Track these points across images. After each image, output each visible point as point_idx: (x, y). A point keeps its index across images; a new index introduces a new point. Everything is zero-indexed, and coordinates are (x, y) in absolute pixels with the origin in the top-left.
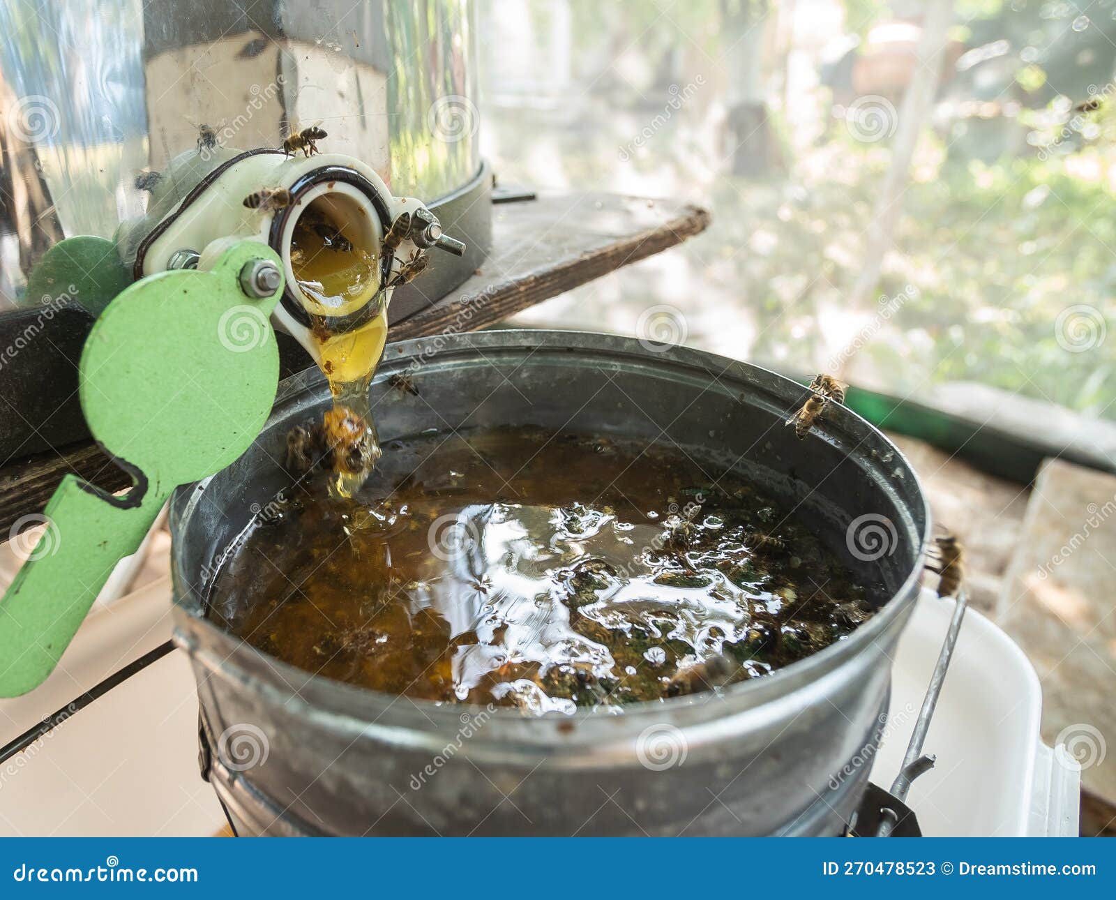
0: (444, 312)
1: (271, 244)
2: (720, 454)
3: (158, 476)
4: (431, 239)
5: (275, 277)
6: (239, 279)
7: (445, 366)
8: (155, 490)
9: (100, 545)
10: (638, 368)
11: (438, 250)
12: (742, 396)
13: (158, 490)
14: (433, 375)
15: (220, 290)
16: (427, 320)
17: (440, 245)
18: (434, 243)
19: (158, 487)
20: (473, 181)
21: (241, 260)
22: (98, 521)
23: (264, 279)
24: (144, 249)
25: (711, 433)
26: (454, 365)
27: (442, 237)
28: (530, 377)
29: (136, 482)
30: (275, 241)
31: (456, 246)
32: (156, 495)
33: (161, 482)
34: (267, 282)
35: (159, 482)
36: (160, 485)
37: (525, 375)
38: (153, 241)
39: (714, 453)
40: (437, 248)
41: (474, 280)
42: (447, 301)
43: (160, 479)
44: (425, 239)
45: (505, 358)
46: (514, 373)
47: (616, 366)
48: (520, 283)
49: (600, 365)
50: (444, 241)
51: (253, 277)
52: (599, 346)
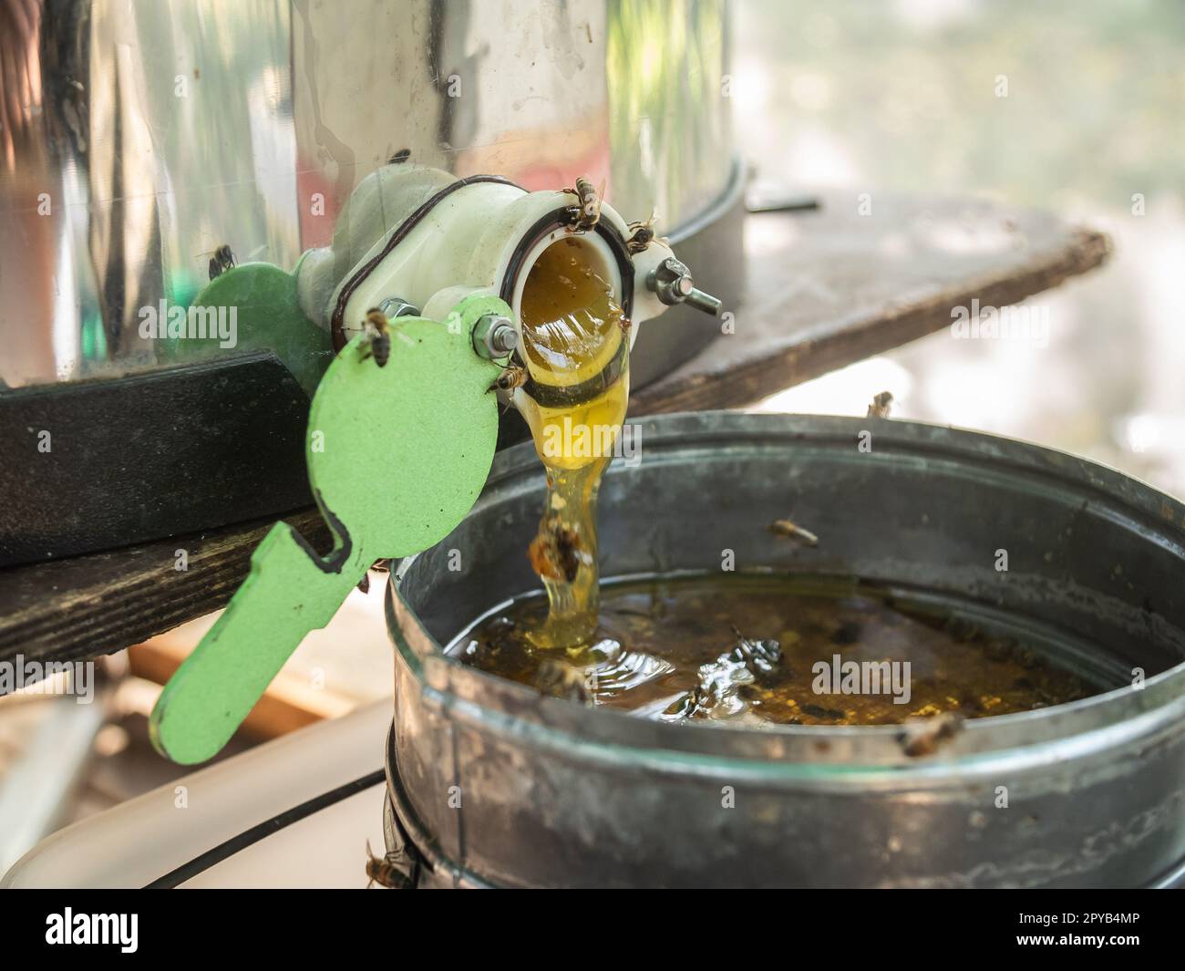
0: (681, 387)
1: (502, 297)
2: (1059, 587)
3: (362, 543)
4: (679, 294)
5: (512, 336)
6: (472, 334)
7: (685, 456)
8: (356, 558)
9: (295, 608)
10: (950, 466)
11: (688, 308)
12: (1085, 505)
13: (359, 559)
14: (669, 469)
15: (452, 343)
16: (658, 396)
17: (690, 301)
18: (681, 299)
19: (360, 555)
20: (721, 199)
21: (477, 313)
22: (299, 579)
23: (502, 338)
24: (346, 295)
25: (1048, 557)
26: (698, 457)
27: (693, 293)
28: (802, 477)
29: (339, 544)
30: (507, 294)
31: (711, 304)
32: (356, 565)
33: (364, 551)
34: (505, 342)
35: (361, 550)
36: (363, 553)
37: (794, 473)
38: (356, 286)
39: (1052, 584)
40: (686, 306)
41: (721, 345)
42: (685, 372)
43: (364, 547)
44: (672, 294)
45: (768, 449)
46: (779, 468)
47: (921, 464)
48: (788, 350)
49: (899, 462)
50: (695, 297)
51: (489, 333)
52: (897, 436)
